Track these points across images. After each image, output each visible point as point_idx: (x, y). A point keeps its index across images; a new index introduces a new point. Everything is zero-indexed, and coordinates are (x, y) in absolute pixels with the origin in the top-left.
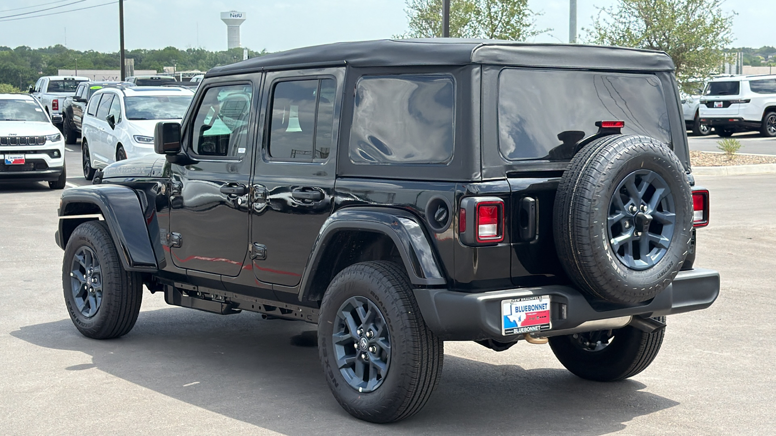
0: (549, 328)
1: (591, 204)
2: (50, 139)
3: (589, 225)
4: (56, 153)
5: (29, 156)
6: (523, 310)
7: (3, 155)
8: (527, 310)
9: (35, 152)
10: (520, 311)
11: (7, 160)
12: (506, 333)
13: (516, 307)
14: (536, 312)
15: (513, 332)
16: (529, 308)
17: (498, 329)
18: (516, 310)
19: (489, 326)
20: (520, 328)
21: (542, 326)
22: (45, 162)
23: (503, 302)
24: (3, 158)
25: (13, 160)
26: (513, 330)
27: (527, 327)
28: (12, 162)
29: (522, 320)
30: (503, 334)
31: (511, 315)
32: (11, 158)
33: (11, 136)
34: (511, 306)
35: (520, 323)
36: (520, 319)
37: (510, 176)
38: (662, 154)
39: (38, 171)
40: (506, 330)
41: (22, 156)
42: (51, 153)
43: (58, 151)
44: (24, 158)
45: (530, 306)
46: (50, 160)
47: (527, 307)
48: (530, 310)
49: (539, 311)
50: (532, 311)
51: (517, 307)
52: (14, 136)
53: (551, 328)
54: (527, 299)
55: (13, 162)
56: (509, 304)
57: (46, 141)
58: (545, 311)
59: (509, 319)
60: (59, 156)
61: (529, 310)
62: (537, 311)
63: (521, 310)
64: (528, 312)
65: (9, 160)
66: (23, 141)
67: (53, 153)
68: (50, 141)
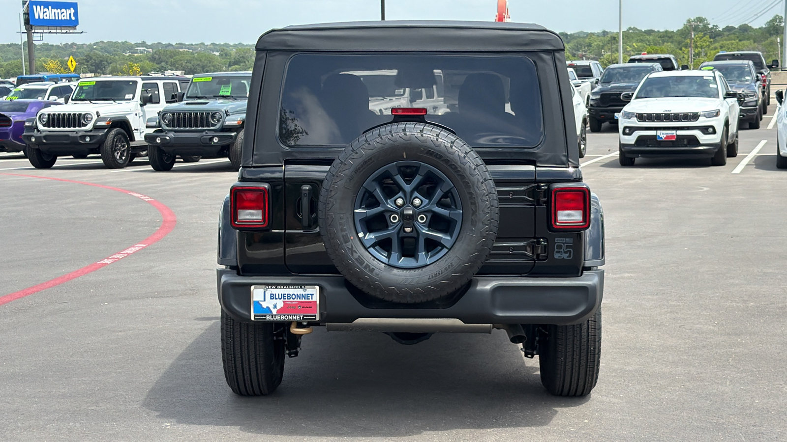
0: (315, 319)
1: (328, 194)
2: (705, 116)
3: (325, 216)
4: (711, 130)
5: (680, 133)
6: (280, 297)
7: (655, 131)
8: (286, 298)
9: (688, 128)
10: (277, 299)
11: (659, 136)
12: (255, 319)
13: (271, 294)
14: (297, 301)
15: (266, 319)
16: (288, 297)
17: (247, 314)
18: (271, 296)
19: (235, 309)
20: (275, 315)
21: (304, 316)
22: (696, 138)
23: (252, 287)
24: (655, 134)
25: (665, 136)
26: (265, 316)
27: (284, 315)
28: (663, 138)
29: (279, 307)
30: (253, 319)
31: (265, 300)
32: (663, 134)
33: (665, 112)
34: (265, 292)
35: (276, 310)
36: (275, 306)
37: (287, 162)
38: (433, 145)
39: (689, 147)
40: (255, 316)
41: (674, 132)
42: (705, 130)
43: (713, 127)
44: (675, 134)
45: (290, 295)
46: (702, 136)
47: (286, 295)
48: (290, 299)
49: (301, 300)
50: (291, 300)
51: (273, 294)
52: (669, 112)
53: (318, 319)
54: (285, 287)
55: (665, 138)
56: (262, 291)
57: (700, 117)
58: (310, 302)
59: (261, 305)
60: (714, 132)
61: (288, 299)
62: (299, 300)
63: (277, 297)
64: (287, 300)
65: (660, 136)
66: (677, 117)
67: (708, 129)
68: (704, 117)
